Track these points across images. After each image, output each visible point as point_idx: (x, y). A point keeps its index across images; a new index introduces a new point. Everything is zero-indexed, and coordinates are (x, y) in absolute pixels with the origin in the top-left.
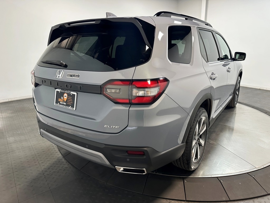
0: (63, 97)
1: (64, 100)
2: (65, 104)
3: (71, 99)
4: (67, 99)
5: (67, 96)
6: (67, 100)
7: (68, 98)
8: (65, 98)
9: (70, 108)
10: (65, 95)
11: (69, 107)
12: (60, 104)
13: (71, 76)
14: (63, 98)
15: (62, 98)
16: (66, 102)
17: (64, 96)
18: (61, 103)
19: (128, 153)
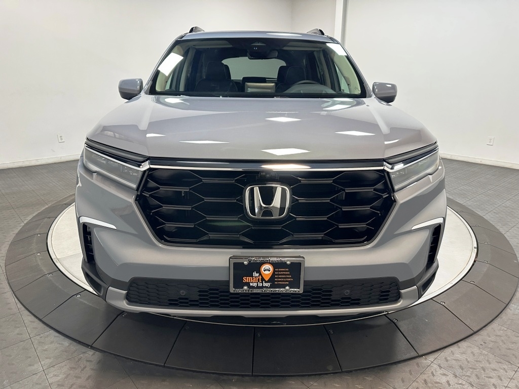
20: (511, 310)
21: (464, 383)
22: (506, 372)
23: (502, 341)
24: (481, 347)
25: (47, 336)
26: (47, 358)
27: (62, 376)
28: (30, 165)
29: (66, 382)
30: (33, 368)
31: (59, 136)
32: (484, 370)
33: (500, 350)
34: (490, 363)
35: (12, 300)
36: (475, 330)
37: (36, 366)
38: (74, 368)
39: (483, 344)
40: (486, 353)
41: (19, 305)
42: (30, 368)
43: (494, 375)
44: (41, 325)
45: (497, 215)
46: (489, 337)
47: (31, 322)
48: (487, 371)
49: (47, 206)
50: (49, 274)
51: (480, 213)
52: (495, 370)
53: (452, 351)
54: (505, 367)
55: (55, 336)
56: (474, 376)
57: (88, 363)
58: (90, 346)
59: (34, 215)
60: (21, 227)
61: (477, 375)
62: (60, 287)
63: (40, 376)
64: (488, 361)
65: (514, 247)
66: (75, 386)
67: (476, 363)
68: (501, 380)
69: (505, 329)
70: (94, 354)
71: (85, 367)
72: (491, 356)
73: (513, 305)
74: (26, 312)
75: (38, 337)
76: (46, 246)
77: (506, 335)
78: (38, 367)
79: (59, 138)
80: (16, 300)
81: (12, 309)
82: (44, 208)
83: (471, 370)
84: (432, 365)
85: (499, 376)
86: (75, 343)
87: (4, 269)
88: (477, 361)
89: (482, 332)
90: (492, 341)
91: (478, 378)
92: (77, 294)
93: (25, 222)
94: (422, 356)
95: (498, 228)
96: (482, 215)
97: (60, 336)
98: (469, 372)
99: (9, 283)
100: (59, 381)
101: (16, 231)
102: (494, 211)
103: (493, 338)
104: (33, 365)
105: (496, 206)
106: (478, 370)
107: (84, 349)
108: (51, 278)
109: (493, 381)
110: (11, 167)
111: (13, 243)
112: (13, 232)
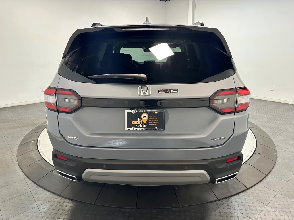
0: (140, 118)
2: (144, 126)
3: (156, 119)
4: (148, 120)
5: (147, 117)
6: (148, 121)
7: (149, 118)
8: (145, 118)
10: (144, 115)
13: (165, 91)
14: (141, 119)
15: (139, 120)
16: (147, 124)
17: (142, 117)
19: (226, 162)
20: (268, 178)
21: (239, 212)
22: (260, 207)
23: (261, 193)
24: (250, 196)
25: (39, 191)
26: (39, 201)
27: (46, 209)
28: (27, 104)
29: (48, 212)
30: (33, 205)
31: (42, 89)
32: (249, 207)
33: (259, 197)
34: (253, 203)
35: (21, 174)
36: (248, 187)
37: (34, 204)
38: (52, 205)
39: (251, 194)
40: (252, 198)
41: (25, 176)
42: (31, 205)
43: (254, 209)
44: (36, 185)
45: (271, 129)
46: (255, 191)
47: (31, 184)
48: (251, 207)
49: (36, 126)
50: (39, 161)
51: (262, 128)
52: (255, 206)
53: (235, 198)
54: (260, 205)
55: (43, 191)
56: (244, 210)
57: (58, 203)
58: (59, 195)
59: (30, 131)
60: (23, 137)
61: (245, 209)
62: (44, 167)
63: (36, 209)
64: (252, 202)
65: (276, 146)
66: (52, 213)
67: (246, 203)
68: (257, 211)
69: (264, 187)
70: (61, 199)
71: (57, 205)
72: (254, 200)
73: (270, 176)
74: (28, 179)
75: (34, 191)
76: (36, 147)
77: (264, 190)
78: (34, 205)
79: (42, 90)
80: (23, 173)
81: (21, 178)
82: (35, 127)
83: (243, 207)
84: (224, 204)
85: (256, 209)
86: (52, 194)
87: (16, 158)
88: (247, 202)
89: (252, 189)
90: (256, 193)
91: (246, 210)
92: (53, 171)
93: (26, 135)
94: (220, 200)
95: (270, 136)
96: (262, 129)
97: (45, 190)
98: (242, 207)
99: (19, 165)
100: (45, 211)
101: (21, 139)
102: (270, 127)
103: (257, 192)
104: (32, 204)
105: (271, 124)
106: (246, 207)
107: (56, 196)
108: (40, 163)
109: (253, 212)
110: (17, 105)
111: (20, 146)
112: (20, 140)
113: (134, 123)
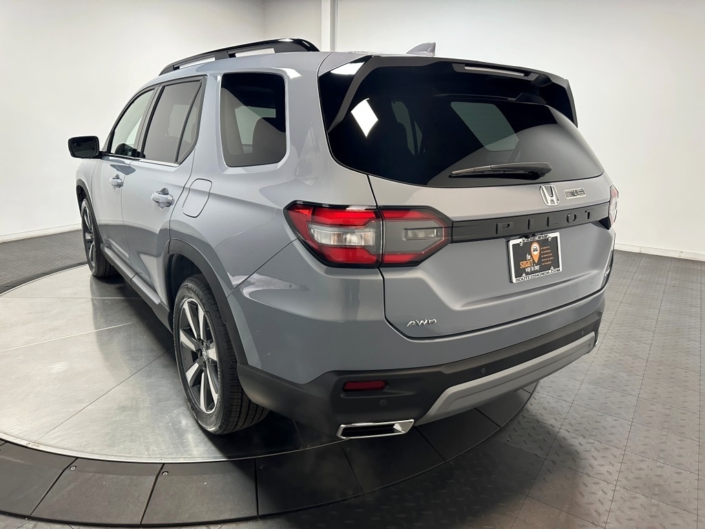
0: (530, 254)
1: (533, 261)
3: (550, 251)
4: (540, 254)
5: (538, 249)
6: (540, 258)
7: (541, 250)
8: (536, 253)
9: (552, 271)
10: (535, 246)
11: (550, 271)
12: (527, 274)
14: (532, 256)
15: (529, 257)
16: (539, 263)
17: (532, 250)
18: (528, 270)
113: (523, 264)
